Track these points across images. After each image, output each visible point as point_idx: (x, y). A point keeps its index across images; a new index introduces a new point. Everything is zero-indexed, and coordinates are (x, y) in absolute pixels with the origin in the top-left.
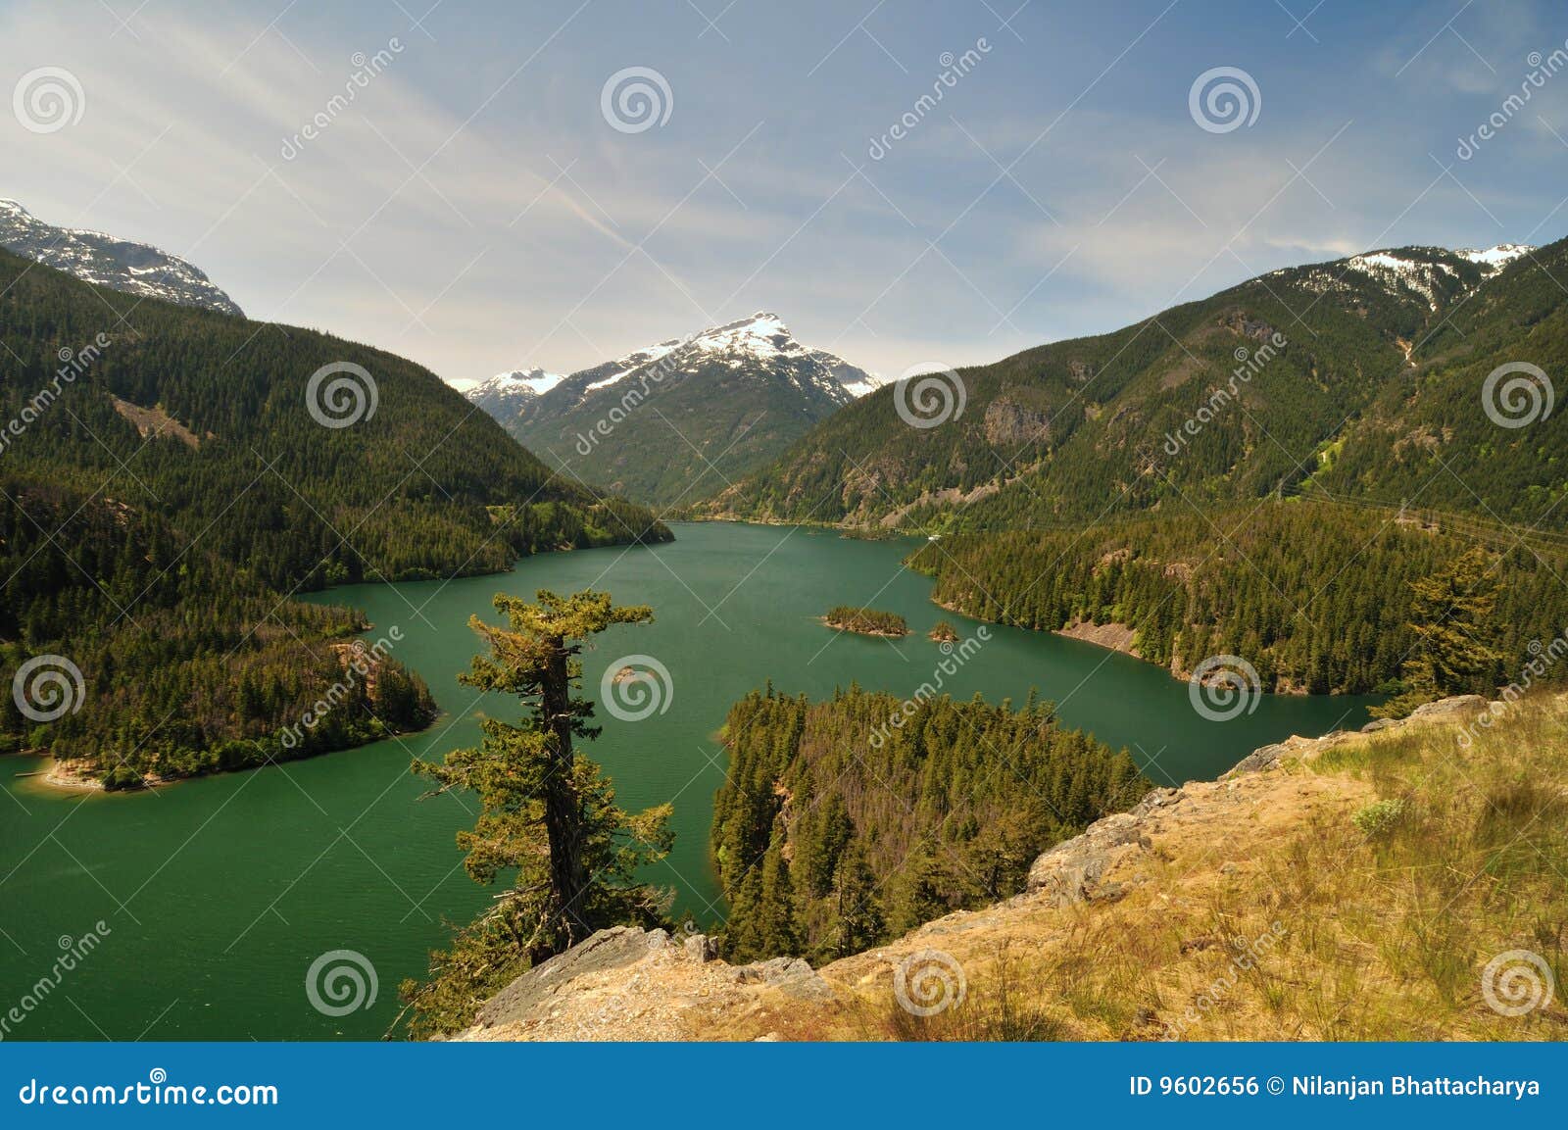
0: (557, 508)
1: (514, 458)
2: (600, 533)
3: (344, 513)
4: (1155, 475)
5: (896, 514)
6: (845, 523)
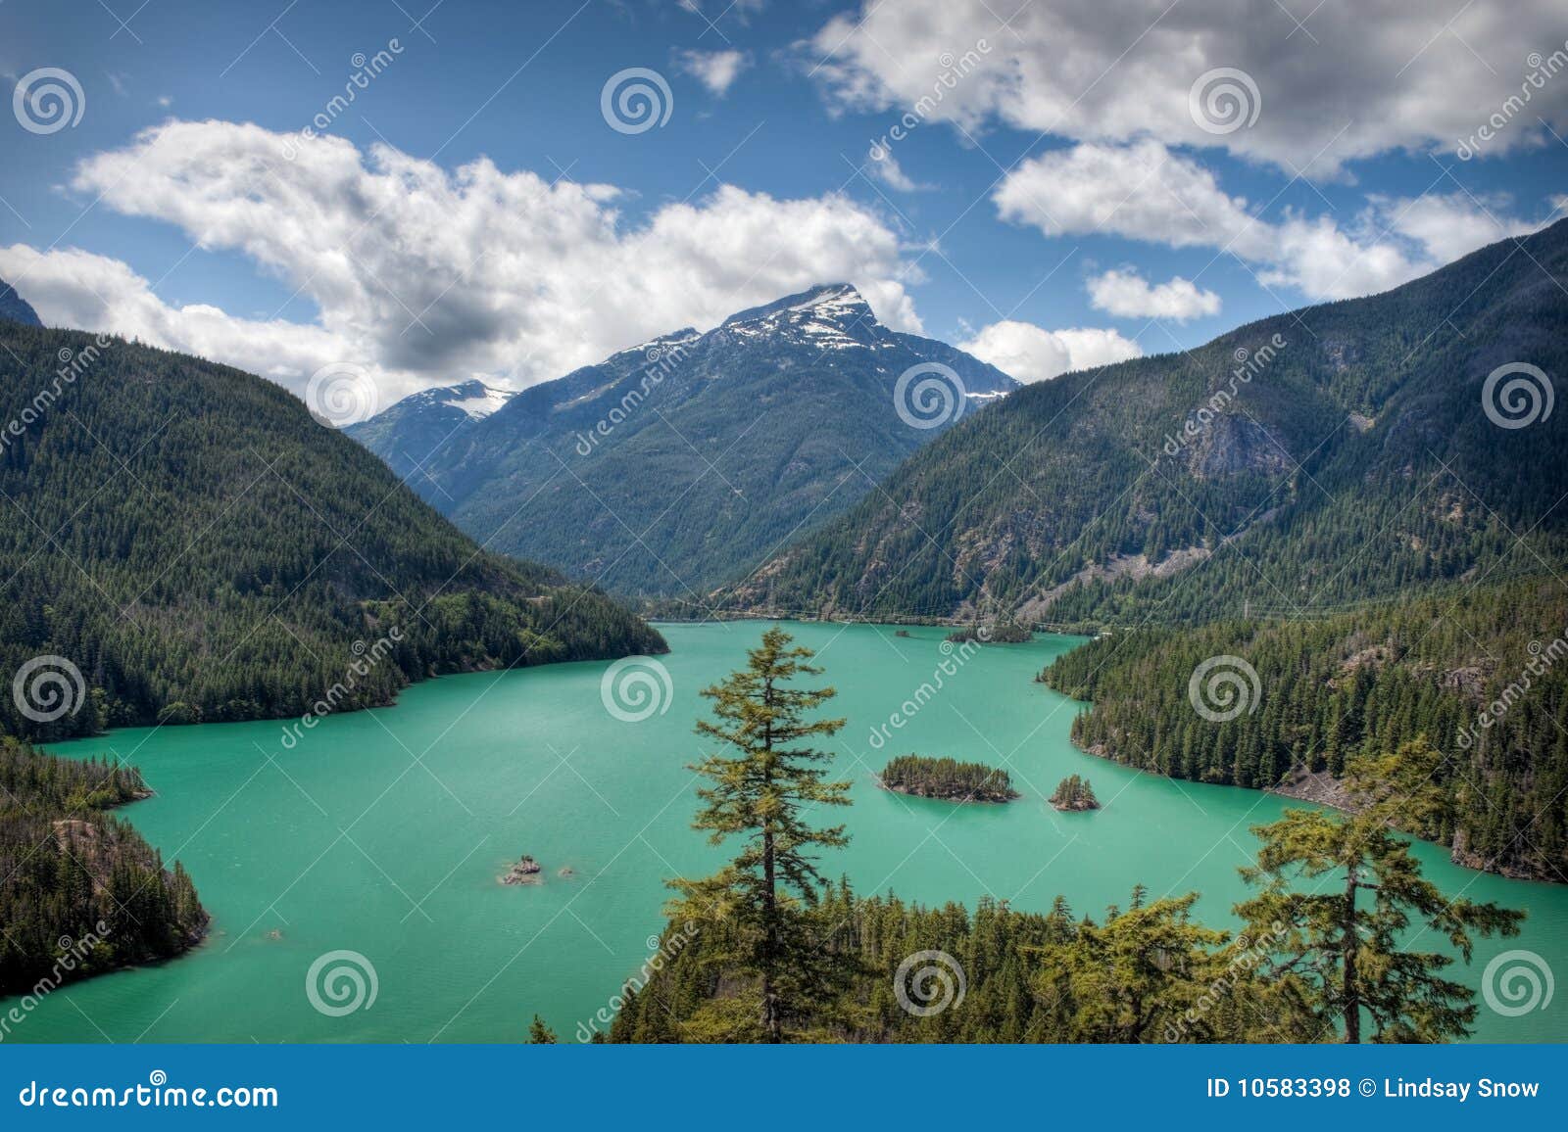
0: (473, 603)
1: (408, 525)
2: (544, 641)
3: (134, 615)
4: (1465, 521)
5: (1042, 599)
6: (958, 618)
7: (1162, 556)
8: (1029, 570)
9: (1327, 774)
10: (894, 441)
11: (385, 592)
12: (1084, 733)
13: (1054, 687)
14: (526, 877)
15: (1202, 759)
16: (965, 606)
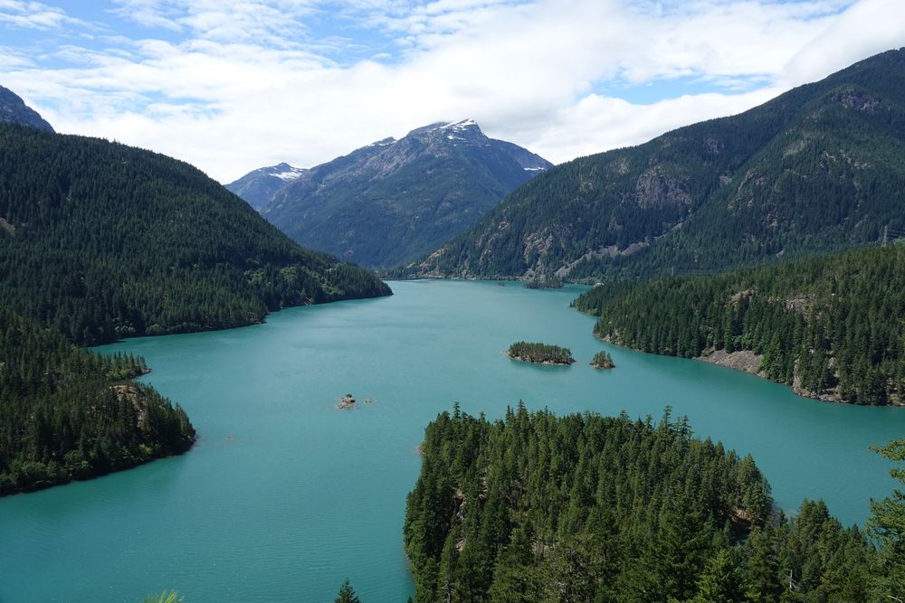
2: (334, 290)
4: (779, 228)
5: (567, 267)
6: (527, 276)
7: (625, 246)
8: (560, 253)
9: (724, 351)
10: (491, 192)
11: (255, 267)
12: (600, 331)
13: (579, 310)
14: (350, 405)
15: (661, 343)
16: (530, 271)
